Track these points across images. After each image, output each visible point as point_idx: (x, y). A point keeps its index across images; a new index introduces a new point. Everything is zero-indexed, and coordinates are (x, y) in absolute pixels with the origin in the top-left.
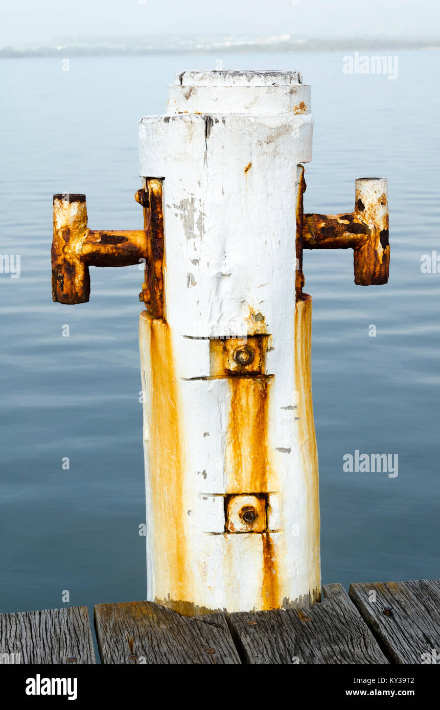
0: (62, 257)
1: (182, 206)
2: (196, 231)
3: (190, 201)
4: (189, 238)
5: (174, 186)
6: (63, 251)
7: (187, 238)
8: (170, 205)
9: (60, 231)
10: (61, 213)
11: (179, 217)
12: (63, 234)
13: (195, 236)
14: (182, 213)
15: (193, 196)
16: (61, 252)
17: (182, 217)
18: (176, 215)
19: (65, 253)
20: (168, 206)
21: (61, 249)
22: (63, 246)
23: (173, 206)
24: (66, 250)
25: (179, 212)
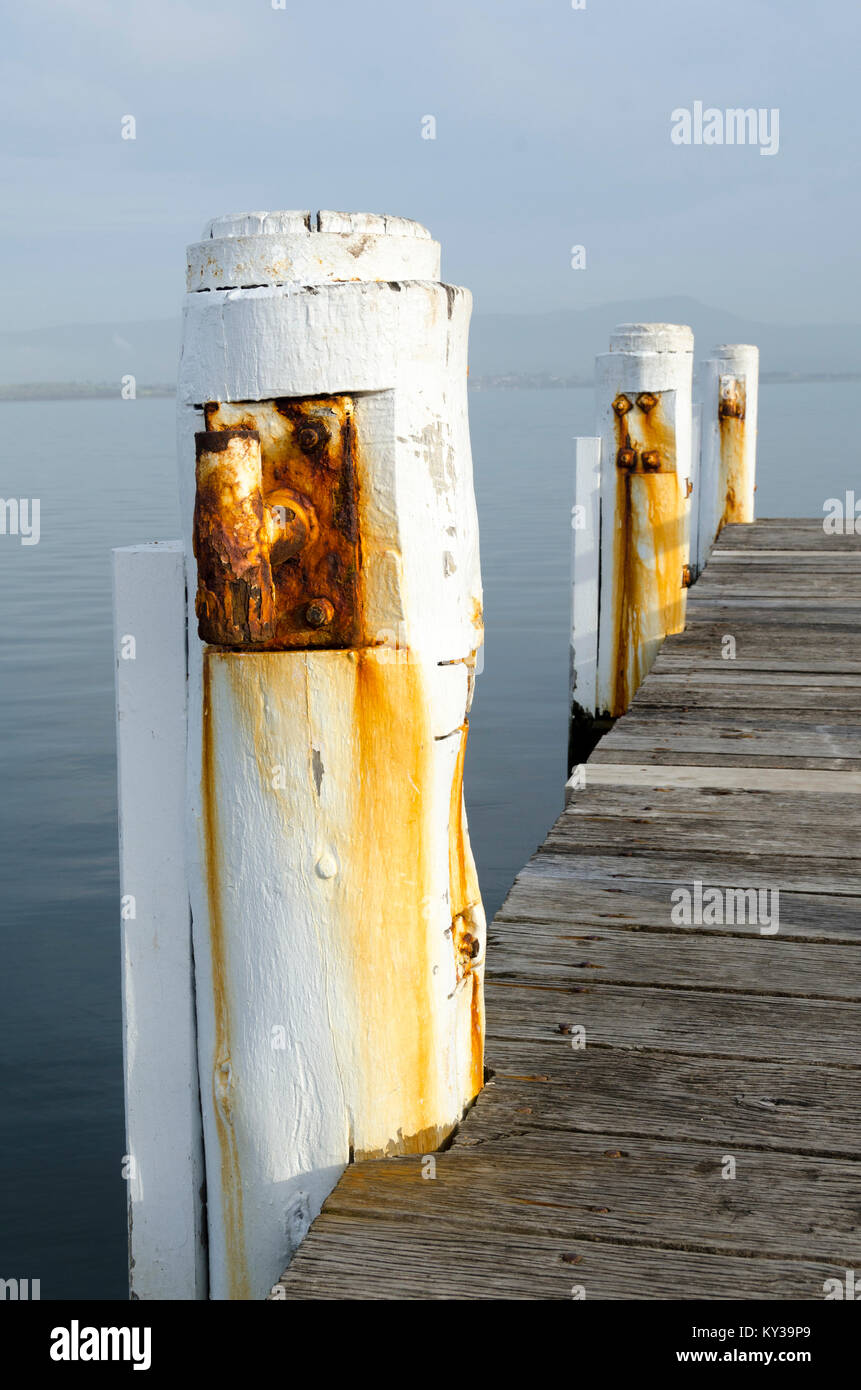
0: (257, 550)
1: (425, 438)
2: (448, 480)
3: (436, 427)
4: (439, 492)
5: (412, 402)
6: (258, 539)
7: (437, 493)
8: (404, 436)
9: (247, 500)
10: (248, 464)
11: (422, 457)
12: (253, 505)
13: (446, 488)
14: (427, 449)
15: (439, 419)
16: (254, 540)
17: (426, 457)
18: (417, 454)
19: (261, 543)
20: (401, 440)
21: (253, 535)
22: (256, 530)
23: (411, 439)
24: (262, 536)
25: (422, 448)
